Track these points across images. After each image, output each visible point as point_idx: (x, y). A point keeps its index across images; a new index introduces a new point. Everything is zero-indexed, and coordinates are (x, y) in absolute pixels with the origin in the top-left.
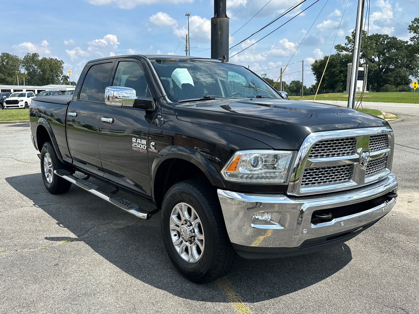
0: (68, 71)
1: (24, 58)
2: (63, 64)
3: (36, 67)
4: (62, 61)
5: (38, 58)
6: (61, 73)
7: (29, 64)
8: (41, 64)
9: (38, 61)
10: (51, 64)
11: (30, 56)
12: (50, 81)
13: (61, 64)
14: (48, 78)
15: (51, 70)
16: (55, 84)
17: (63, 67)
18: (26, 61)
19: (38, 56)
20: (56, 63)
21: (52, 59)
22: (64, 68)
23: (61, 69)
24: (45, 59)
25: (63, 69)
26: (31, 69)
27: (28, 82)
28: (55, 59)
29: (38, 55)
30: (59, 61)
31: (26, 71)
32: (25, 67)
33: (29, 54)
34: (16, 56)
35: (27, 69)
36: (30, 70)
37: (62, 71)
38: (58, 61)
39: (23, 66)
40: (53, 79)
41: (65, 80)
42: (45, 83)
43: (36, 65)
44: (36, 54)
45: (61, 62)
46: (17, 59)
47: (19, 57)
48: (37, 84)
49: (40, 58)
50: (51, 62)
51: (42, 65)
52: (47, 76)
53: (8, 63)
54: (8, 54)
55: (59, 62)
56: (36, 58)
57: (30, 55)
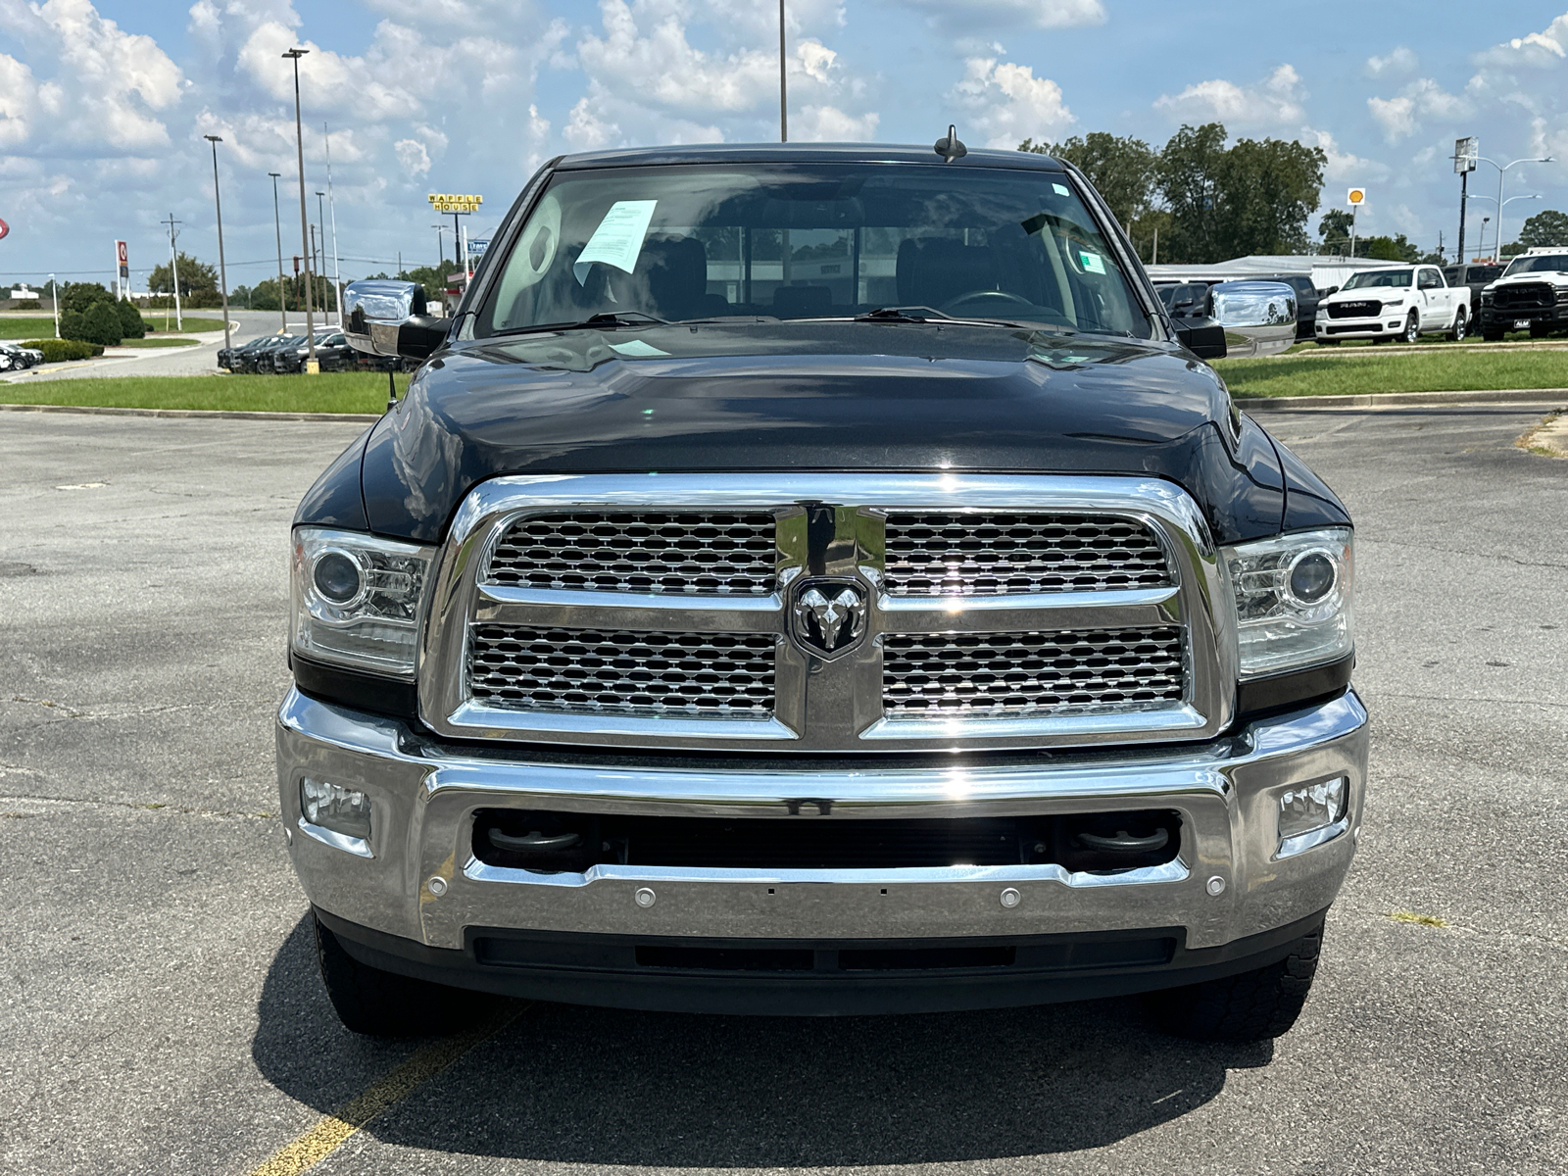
0: (1351, 190)
1: (1168, 148)
2: (1321, 163)
3: (1207, 184)
4: (1320, 151)
5: (1221, 143)
6: (1310, 203)
7: (1184, 174)
8: (1228, 169)
9: (1217, 156)
10: (1268, 168)
11: (1189, 139)
12: (1259, 238)
13: (1314, 164)
14: (1252, 230)
15: (1266, 193)
16: (1278, 251)
17: (1322, 175)
18: (1173, 161)
19: (1223, 134)
20: (1292, 162)
21: (1276, 144)
22: (1323, 180)
23: (1315, 185)
24: (1247, 147)
25: (1321, 183)
26: (1189, 194)
27: (1171, 248)
28: (1291, 143)
29: (1223, 132)
30: (1308, 153)
31: (1169, 205)
32: (1168, 185)
33: (1187, 128)
34: (1138, 144)
35: (1173, 196)
36: (1184, 196)
37: (1317, 194)
38: (1303, 150)
39: (1160, 183)
40: (1272, 230)
41: (1335, 232)
42: (1238, 249)
43: (1208, 177)
44: (1213, 126)
45: (1315, 158)
46: (1140, 154)
47: (1151, 148)
48: (1204, 256)
49: (1228, 145)
50: (1274, 156)
51: (1234, 173)
52: (1248, 219)
53: (1104, 174)
54: (1107, 138)
55: (1306, 156)
56: (1210, 147)
57: (1190, 133)
